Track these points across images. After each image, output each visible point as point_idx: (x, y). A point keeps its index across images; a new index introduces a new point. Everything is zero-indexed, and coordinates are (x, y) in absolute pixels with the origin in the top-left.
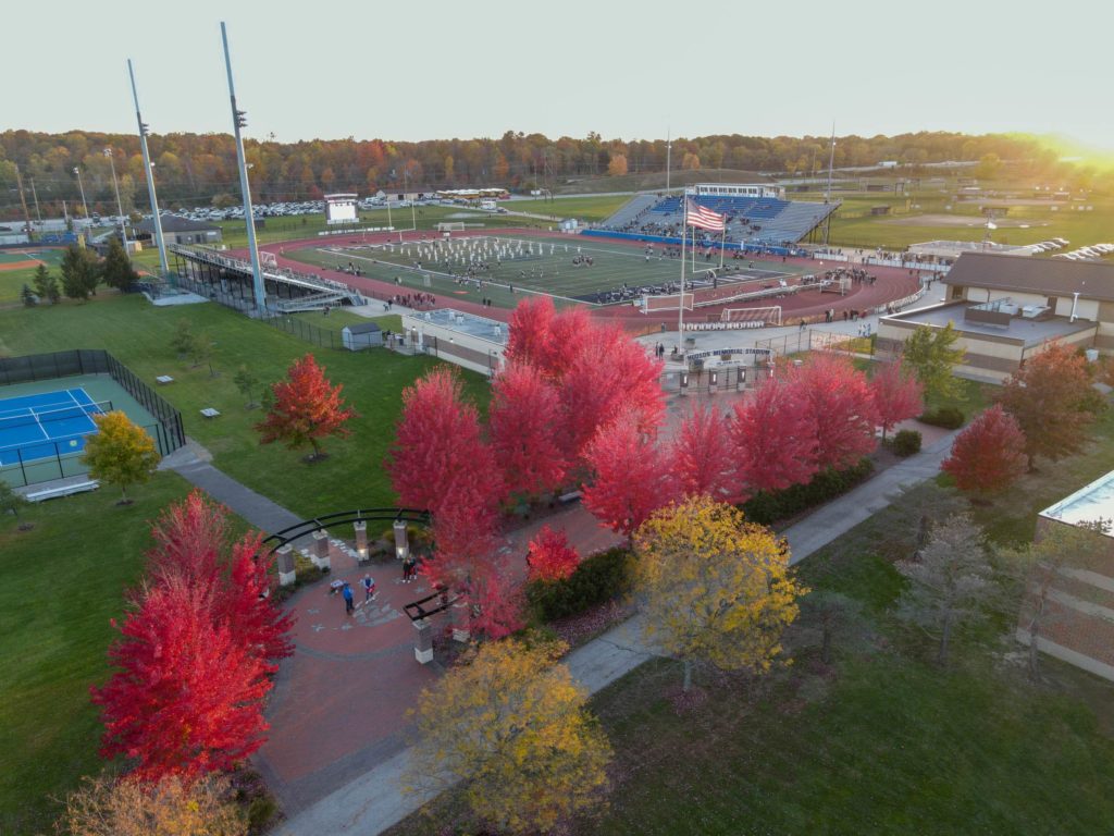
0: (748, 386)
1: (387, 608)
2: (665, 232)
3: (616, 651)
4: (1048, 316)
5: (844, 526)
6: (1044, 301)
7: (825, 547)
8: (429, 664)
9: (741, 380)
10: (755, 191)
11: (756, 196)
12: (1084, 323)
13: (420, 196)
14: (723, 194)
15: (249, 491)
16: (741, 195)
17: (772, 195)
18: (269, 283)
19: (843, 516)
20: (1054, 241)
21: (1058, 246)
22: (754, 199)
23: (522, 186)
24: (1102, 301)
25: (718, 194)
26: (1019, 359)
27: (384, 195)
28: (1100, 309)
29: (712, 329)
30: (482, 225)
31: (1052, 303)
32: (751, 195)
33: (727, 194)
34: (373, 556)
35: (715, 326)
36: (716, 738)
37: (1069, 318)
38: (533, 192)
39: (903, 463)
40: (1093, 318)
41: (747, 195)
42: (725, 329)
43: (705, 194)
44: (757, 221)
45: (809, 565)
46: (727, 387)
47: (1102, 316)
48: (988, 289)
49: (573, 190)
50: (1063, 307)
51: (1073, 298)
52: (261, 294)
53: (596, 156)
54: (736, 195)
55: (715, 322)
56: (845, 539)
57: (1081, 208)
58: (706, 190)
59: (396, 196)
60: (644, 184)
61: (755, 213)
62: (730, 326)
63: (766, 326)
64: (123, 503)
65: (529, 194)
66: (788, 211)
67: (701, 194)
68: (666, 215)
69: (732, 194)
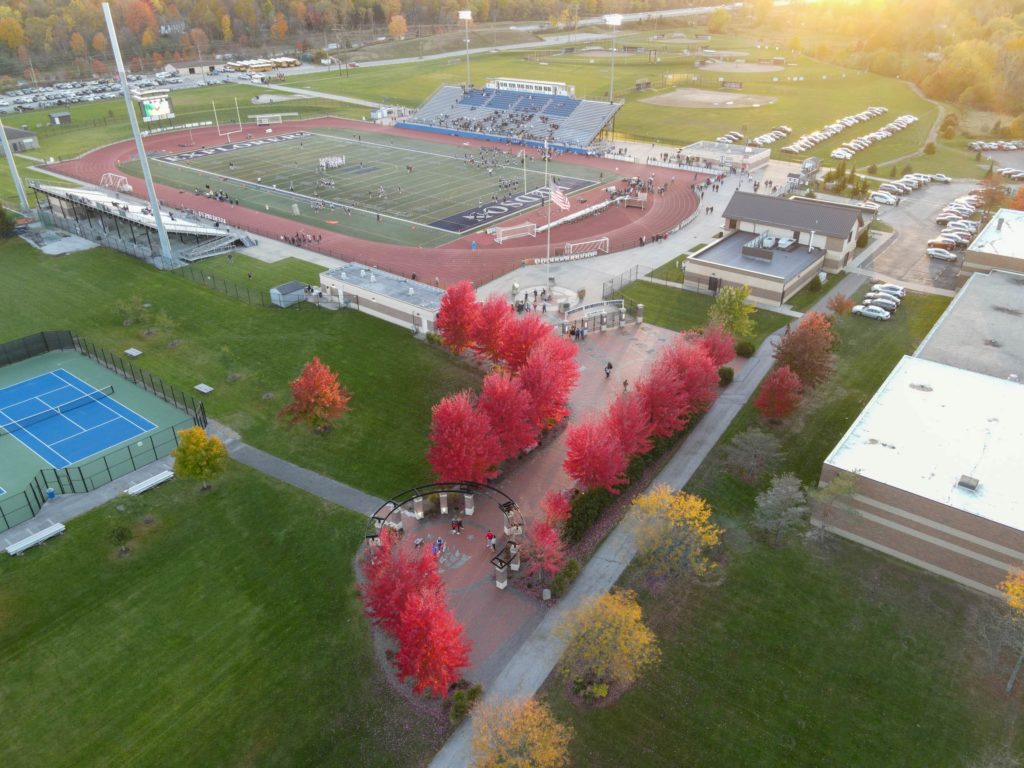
0: (608, 326)
1: (457, 554)
2: (475, 128)
3: (607, 564)
4: (796, 246)
5: (703, 452)
6: (791, 234)
7: (698, 470)
8: (506, 588)
9: (602, 323)
10: (549, 89)
11: (551, 93)
12: (819, 252)
13: (212, 69)
14: (521, 90)
15: (293, 466)
16: (538, 92)
17: (564, 93)
18: (171, 235)
19: (701, 443)
20: (781, 130)
21: (784, 135)
22: (549, 96)
23: (310, 54)
24: (829, 236)
25: (517, 89)
26: (781, 291)
27: (173, 69)
28: (827, 242)
29: (560, 262)
30: (296, 114)
31: (797, 236)
32: (547, 93)
33: (525, 90)
34: (425, 514)
35: (562, 259)
36: (679, 609)
37: (808, 246)
38: (323, 61)
39: (726, 392)
40: (823, 247)
41: (542, 92)
42: (570, 260)
43: (505, 89)
44: (554, 119)
45: (692, 485)
46: (594, 329)
47: (829, 246)
48: (755, 223)
49: (361, 58)
50: (804, 239)
51: (810, 234)
52: (166, 247)
53: (370, 10)
54: (533, 91)
55: (561, 255)
56: (707, 462)
57: (795, 79)
58: (505, 85)
59: (187, 70)
60: (427, 47)
61: (550, 110)
62: (572, 257)
63: (598, 255)
64: (204, 489)
65: (319, 63)
66: (578, 108)
67: (501, 88)
68: (473, 109)
69: (529, 91)
